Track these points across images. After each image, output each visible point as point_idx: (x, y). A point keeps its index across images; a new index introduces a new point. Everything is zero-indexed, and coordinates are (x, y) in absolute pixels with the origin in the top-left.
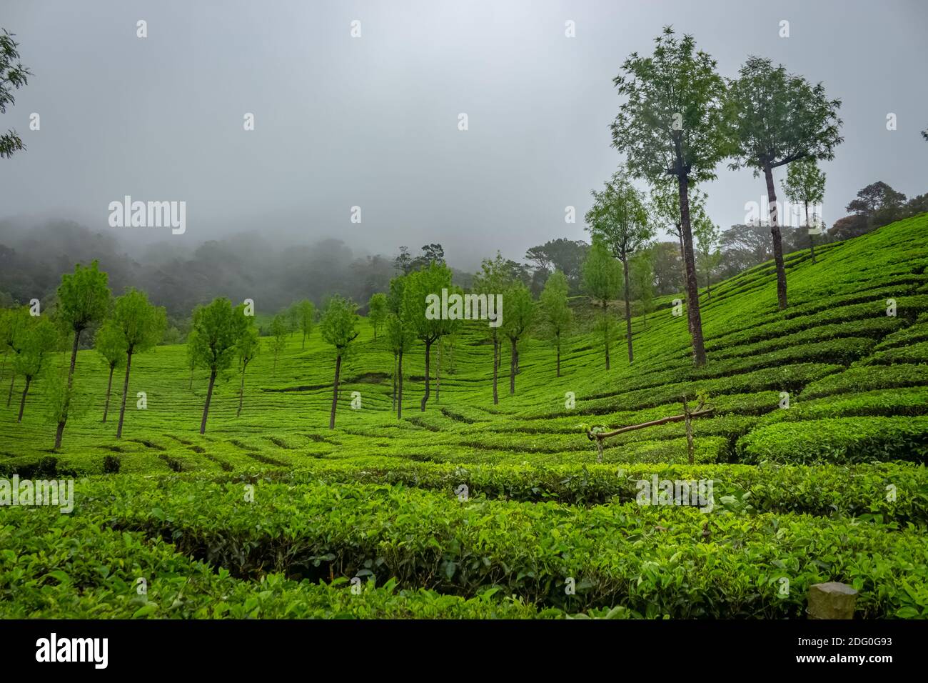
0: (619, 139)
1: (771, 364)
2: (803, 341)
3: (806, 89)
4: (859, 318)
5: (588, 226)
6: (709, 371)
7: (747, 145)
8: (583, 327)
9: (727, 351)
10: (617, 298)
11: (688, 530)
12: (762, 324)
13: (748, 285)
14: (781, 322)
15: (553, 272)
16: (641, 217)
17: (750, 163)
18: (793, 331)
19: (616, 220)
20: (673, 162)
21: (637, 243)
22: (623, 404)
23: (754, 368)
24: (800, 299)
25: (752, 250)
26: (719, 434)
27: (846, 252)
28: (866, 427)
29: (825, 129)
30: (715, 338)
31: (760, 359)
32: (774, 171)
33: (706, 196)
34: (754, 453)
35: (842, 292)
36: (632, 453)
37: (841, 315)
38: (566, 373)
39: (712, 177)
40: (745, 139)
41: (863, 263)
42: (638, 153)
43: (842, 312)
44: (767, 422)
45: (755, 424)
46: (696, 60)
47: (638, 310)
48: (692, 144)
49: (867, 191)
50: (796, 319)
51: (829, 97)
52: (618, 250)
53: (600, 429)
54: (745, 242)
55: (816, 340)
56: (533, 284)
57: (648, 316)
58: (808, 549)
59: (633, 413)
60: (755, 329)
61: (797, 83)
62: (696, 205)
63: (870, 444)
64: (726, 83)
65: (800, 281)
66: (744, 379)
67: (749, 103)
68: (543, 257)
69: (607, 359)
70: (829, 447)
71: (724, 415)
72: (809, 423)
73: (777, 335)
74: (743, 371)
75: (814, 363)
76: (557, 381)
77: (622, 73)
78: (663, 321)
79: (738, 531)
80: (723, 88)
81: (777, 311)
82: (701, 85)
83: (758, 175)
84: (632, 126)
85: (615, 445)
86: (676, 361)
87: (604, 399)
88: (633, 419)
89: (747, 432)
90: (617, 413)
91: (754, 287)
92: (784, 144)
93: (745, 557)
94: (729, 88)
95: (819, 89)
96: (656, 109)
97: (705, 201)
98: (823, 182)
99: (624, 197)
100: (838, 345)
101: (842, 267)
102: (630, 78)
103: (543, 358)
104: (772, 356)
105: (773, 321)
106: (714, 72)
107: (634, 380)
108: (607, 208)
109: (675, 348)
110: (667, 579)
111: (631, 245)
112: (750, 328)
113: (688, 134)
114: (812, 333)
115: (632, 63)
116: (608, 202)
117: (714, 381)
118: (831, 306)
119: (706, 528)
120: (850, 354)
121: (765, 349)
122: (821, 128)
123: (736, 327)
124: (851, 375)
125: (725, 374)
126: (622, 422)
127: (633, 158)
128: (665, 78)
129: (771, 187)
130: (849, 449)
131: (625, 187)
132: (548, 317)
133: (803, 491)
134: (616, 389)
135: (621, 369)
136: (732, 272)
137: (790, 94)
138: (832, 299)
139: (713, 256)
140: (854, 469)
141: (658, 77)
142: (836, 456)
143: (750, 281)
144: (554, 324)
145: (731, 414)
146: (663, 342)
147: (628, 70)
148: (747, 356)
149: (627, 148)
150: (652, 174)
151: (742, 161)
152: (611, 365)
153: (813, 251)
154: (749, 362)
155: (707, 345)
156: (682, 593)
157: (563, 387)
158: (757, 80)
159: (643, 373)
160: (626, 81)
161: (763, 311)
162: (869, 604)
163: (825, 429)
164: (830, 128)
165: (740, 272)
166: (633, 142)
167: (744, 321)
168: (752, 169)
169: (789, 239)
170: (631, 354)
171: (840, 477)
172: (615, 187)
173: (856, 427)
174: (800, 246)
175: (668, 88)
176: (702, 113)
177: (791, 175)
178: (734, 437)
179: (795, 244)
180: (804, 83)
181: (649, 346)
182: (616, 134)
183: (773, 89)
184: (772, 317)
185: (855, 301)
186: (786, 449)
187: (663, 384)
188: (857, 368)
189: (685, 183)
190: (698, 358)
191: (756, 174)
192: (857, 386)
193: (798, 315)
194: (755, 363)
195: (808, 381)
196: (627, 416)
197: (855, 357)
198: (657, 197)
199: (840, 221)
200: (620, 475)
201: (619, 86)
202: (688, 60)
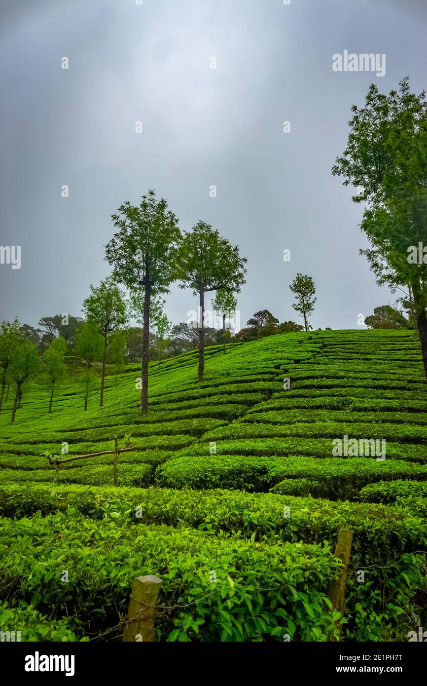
0: (110, 255)
1: (187, 417)
2: (208, 404)
3: (229, 247)
4: (242, 392)
5: (84, 308)
6: (149, 418)
7: (191, 274)
8: (73, 378)
9: (162, 406)
10: (99, 361)
11: (79, 537)
12: (186, 390)
13: (185, 363)
14: (197, 390)
15: (57, 337)
16: (121, 309)
17: (192, 286)
18: (203, 396)
19: (104, 308)
20: (144, 277)
21: (116, 326)
22: (88, 437)
23: (177, 419)
24: (211, 376)
25: (190, 340)
26: (147, 462)
27: (243, 350)
28: (233, 462)
29: (237, 273)
30: (156, 396)
31: (181, 413)
32: (205, 293)
33: (164, 302)
34: (165, 476)
35: (235, 375)
36: (86, 473)
37: (232, 389)
38: (55, 411)
39: (167, 291)
40: (191, 271)
41: (249, 358)
42: (121, 267)
43: (233, 387)
44: (177, 456)
45: (170, 456)
46: (166, 216)
47: (113, 371)
48: (157, 268)
49: (259, 314)
50: (206, 389)
51: (241, 256)
52: (103, 329)
53: (58, 457)
54: (187, 334)
55: (215, 404)
56: (41, 344)
57: (119, 376)
58: (151, 550)
59: (93, 444)
60: (181, 393)
61: (225, 243)
62: (158, 306)
63: (234, 473)
64: (183, 234)
65: (214, 365)
66: (169, 426)
67: (196, 249)
68: (51, 326)
69: (86, 403)
70: (210, 475)
71: (152, 449)
72: (201, 458)
73: (194, 398)
74: (169, 420)
75: (212, 418)
76: (47, 416)
77: (118, 213)
78: (128, 380)
79: (113, 538)
80: (180, 237)
81: (196, 383)
82: (167, 232)
83: (196, 294)
84: (120, 248)
85: (77, 467)
86: (129, 409)
87: (75, 432)
88: (93, 448)
89: (164, 461)
90: (82, 444)
91: (188, 365)
92: (213, 278)
93: (109, 557)
94: (185, 237)
95: (236, 249)
96: (137, 241)
97: (164, 305)
98: (235, 305)
99: (111, 293)
100: (227, 408)
101: (238, 359)
102: (123, 217)
103: (40, 398)
104: (189, 412)
105: (193, 389)
106: (177, 226)
107: (99, 421)
108: (99, 299)
109: (131, 401)
110: (49, 576)
111: (112, 326)
112: (179, 392)
113: (155, 261)
114: (214, 399)
115: (125, 208)
116: (100, 295)
117: (150, 425)
118: (228, 383)
119: (93, 536)
120: (233, 415)
121: (185, 406)
122: (234, 272)
123: (170, 390)
124: (231, 428)
125: (158, 421)
126: (85, 450)
127: (118, 269)
128: (146, 223)
129: (202, 304)
130: (221, 476)
131: (113, 287)
132: (48, 369)
133: (168, 508)
134: (85, 426)
135: (94, 412)
136: (177, 353)
137: (220, 248)
138: (229, 379)
139: (166, 340)
140: (205, 493)
141: (141, 220)
142: (213, 480)
143: (186, 361)
144: (52, 374)
145: (157, 449)
146: (126, 395)
147: (122, 212)
148: (174, 410)
149: (115, 262)
150: (130, 282)
151: (188, 284)
152: (88, 408)
153: (224, 347)
154: (175, 414)
155: (150, 400)
156: (58, 585)
157: (52, 421)
158: (202, 236)
159: (106, 416)
160: (120, 219)
161: (188, 382)
162: (177, 586)
163: (210, 463)
164: (239, 274)
165: (181, 353)
166: (119, 259)
167: (176, 387)
168: (193, 290)
169: (213, 336)
170: (101, 401)
171: (194, 498)
172: (107, 286)
173: (228, 462)
174: (219, 341)
175: (146, 229)
176: (166, 250)
177: (218, 297)
178: (155, 464)
179: (216, 340)
180: (228, 244)
181: (116, 397)
182: (108, 252)
183: (210, 243)
184: (193, 386)
185: (241, 382)
186: (185, 474)
187: (117, 425)
188: (236, 424)
189: (150, 292)
190: (143, 409)
191: (195, 293)
192: (233, 436)
193: (208, 386)
194: (178, 415)
195: (207, 430)
196: (90, 446)
197: (236, 417)
198: (134, 297)
199: (243, 330)
200: (53, 494)
201: (115, 221)
202: (162, 214)
